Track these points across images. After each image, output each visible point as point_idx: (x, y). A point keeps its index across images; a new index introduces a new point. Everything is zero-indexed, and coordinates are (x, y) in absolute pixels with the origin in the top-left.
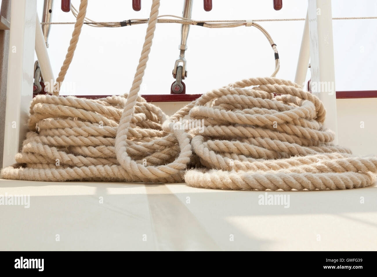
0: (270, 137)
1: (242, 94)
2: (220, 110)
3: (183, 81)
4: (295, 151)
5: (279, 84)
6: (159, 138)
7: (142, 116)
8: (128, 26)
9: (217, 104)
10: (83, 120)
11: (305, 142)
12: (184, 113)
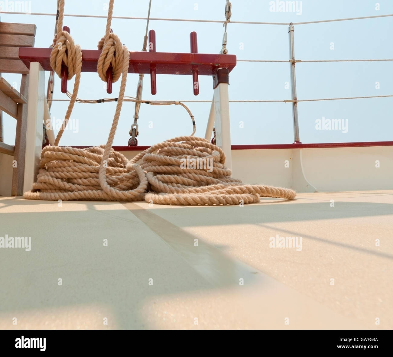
0: (194, 173)
1: (176, 146)
2: (164, 156)
3: (136, 137)
4: (210, 181)
5: (198, 140)
6: (125, 173)
7: (112, 159)
8: (102, 103)
9: (160, 152)
10: (77, 162)
11: (215, 176)
12: (139, 158)
